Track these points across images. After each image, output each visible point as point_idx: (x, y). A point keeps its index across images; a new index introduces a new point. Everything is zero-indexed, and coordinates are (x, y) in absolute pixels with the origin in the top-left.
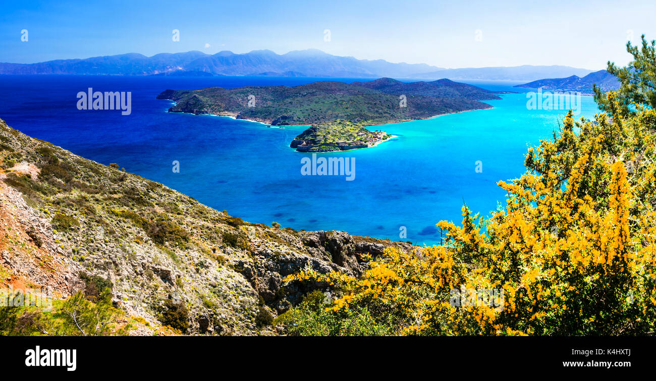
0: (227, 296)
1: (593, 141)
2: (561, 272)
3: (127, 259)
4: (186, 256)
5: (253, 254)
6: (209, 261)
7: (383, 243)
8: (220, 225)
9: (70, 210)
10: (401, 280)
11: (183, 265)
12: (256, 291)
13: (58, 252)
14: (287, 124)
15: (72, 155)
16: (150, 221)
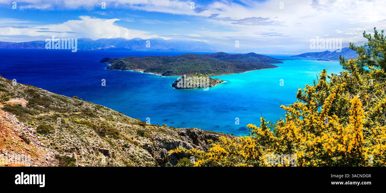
0: (139, 161)
1: (339, 86)
2: (317, 154)
3: (84, 146)
4: (117, 142)
5: (153, 140)
6: (130, 144)
7: (219, 134)
8: (135, 126)
9: (48, 122)
10: (228, 153)
11: (116, 147)
12: (154, 158)
13: (41, 146)
14: (170, 75)
15: (49, 92)
16: (97, 125)
